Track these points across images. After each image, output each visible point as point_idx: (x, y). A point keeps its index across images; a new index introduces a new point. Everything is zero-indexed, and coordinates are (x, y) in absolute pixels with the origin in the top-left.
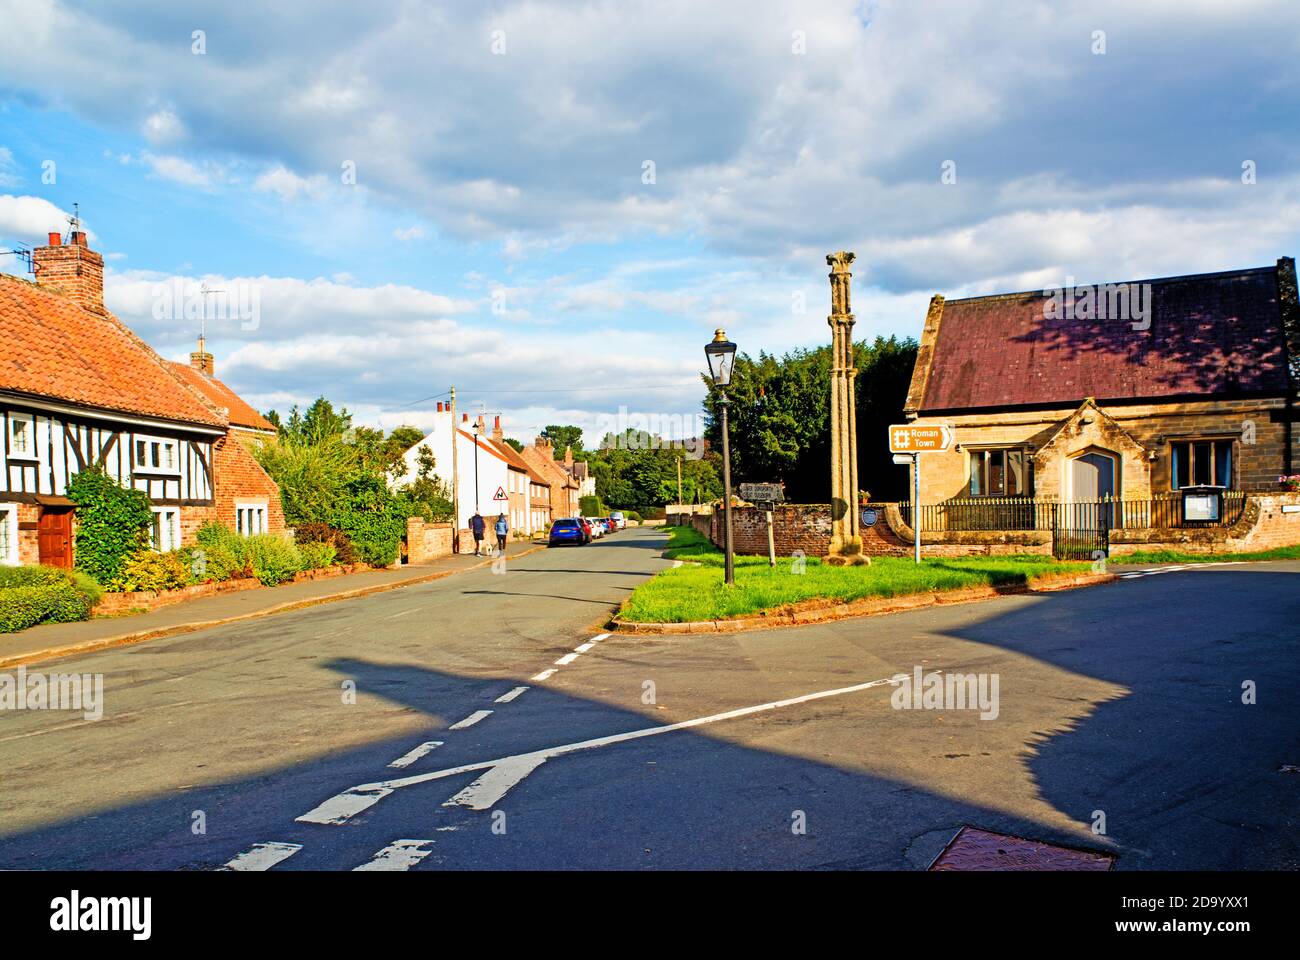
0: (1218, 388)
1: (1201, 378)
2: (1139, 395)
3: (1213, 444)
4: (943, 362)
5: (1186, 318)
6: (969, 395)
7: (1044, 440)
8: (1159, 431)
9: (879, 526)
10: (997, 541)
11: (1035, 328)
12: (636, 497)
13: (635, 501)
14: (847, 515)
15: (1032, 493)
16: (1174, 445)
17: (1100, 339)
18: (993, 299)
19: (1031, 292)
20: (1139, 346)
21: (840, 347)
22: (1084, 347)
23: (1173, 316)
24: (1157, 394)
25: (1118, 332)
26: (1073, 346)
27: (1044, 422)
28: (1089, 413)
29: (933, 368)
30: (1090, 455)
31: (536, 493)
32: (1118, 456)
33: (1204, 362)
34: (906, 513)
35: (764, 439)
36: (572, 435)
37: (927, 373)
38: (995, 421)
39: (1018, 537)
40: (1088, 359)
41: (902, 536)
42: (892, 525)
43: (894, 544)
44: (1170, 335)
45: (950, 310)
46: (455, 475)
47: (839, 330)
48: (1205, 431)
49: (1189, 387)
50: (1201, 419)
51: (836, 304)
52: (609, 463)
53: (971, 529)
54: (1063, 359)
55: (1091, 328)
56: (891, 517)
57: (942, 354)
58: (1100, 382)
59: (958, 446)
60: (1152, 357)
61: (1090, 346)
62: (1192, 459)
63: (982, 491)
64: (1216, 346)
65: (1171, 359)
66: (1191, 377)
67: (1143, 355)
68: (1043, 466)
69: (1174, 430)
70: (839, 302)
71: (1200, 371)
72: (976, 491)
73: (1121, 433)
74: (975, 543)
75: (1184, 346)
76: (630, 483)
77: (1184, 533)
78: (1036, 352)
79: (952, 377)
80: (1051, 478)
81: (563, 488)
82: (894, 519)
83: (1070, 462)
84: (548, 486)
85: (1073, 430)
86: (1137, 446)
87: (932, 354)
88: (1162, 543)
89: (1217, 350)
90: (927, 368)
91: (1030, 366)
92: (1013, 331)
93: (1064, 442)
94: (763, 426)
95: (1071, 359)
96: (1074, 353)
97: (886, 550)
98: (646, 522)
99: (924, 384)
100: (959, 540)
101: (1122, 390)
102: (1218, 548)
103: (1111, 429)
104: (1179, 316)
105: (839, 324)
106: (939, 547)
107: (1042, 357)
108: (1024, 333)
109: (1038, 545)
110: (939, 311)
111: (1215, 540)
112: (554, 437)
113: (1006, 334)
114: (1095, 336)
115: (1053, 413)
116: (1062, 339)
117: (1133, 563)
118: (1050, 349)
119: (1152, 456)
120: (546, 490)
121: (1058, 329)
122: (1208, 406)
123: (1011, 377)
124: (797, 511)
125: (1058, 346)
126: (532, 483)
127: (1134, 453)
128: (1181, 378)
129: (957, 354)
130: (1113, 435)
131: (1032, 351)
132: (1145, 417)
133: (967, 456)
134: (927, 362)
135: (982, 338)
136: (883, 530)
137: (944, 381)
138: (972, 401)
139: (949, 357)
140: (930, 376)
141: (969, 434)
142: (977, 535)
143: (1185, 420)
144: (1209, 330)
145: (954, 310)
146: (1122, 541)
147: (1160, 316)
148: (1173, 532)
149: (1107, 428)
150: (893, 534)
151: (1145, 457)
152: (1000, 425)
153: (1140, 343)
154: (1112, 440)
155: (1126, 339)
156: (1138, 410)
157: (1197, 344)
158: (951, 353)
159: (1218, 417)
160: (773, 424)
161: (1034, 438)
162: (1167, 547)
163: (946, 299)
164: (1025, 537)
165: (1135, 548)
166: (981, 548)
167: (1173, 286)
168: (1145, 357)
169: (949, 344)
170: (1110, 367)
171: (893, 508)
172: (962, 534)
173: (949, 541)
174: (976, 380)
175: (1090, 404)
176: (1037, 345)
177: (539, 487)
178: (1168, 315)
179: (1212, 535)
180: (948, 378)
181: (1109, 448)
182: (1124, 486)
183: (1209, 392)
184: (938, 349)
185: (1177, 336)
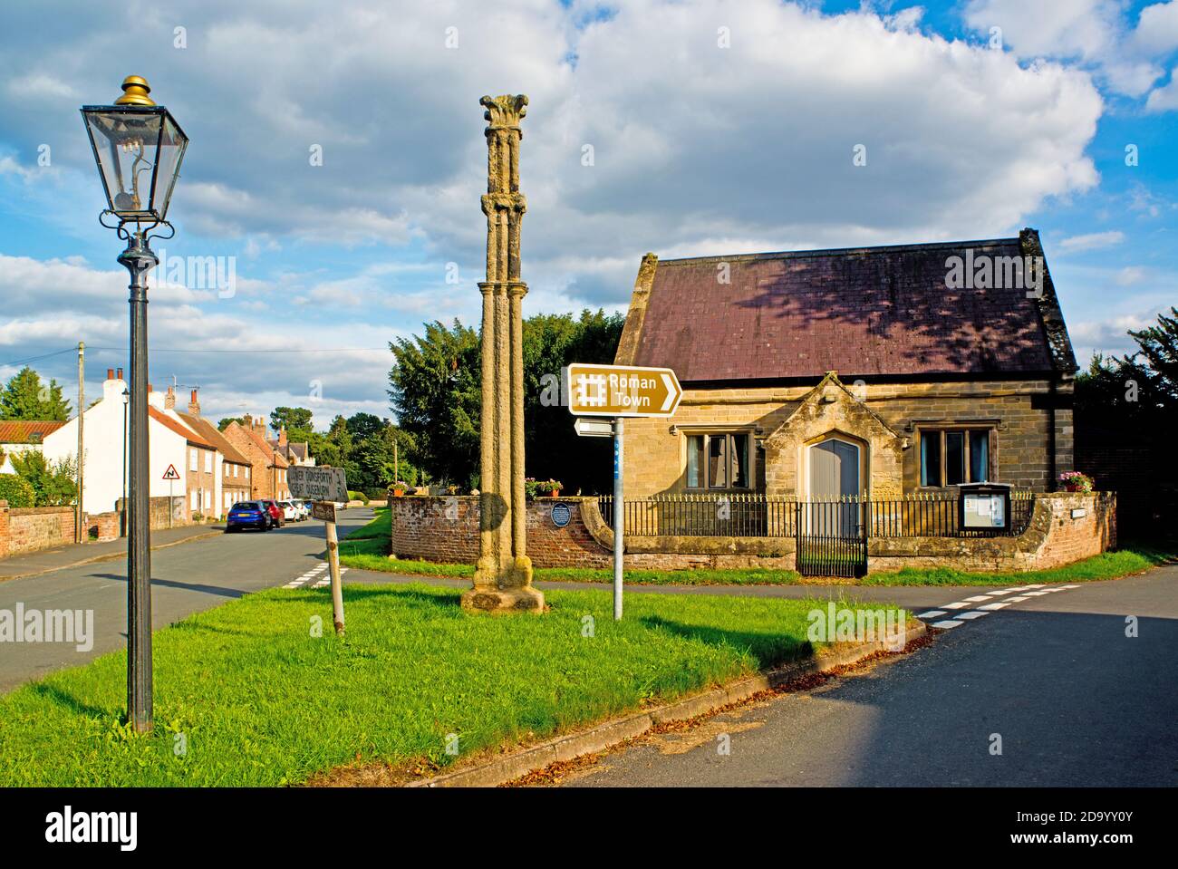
0: (973, 367)
1: (952, 354)
2: (884, 372)
3: (967, 432)
4: (656, 328)
5: (928, 288)
6: (687, 367)
7: (778, 421)
8: (909, 415)
9: (573, 527)
10: (725, 550)
11: (762, 292)
12: (363, 478)
13: (361, 482)
14: (507, 522)
15: (761, 486)
16: (923, 433)
17: (836, 308)
18: (711, 260)
19: (755, 255)
20: (881, 317)
21: (499, 247)
22: (818, 315)
23: (914, 285)
24: (905, 371)
25: (854, 301)
26: (805, 314)
27: (774, 401)
28: (831, 390)
29: (643, 334)
30: (831, 441)
31: (231, 472)
32: (865, 443)
33: (954, 336)
34: (608, 512)
35: (454, 418)
36: (301, 418)
37: (637, 340)
38: (717, 398)
39: (752, 545)
40: (822, 329)
41: (601, 541)
42: (589, 526)
43: (592, 552)
44: (913, 306)
45: (664, 271)
46: (80, 448)
47: (499, 219)
48: (958, 417)
49: (941, 364)
50: (954, 403)
51: (494, 176)
52: (338, 445)
53: (693, 534)
54: (794, 328)
55: (824, 296)
56: (588, 515)
57: (654, 319)
58: (838, 356)
59: (672, 428)
60: (896, 329)
61: (824, 314)
62: (944, 449)
63: (701, 483)
64: (966, 319)
65: (916, 332)
66: (941, 353)
67: (884, 327)
68: (776, 454)
69: (923, 414)
70: (500, 174)
71: (951, 346)
72: (694, 483)
73: (869, 416)
74: (696, 553)
75: (930, 319)
76: (357, 464)
77: (963, 543)
78: (762, 320)
79: (666, 345)
80: (787, 468)
81: (269, 468)
82: (592, 518)
83: (806, 449)
84: (250, 466)
85: (812, 410)
86: (888, 432)
87: (642, 319)
88: (936, 555)
89: (969, 323)
90: (637, 333)
91: (757, 335)
92: (736, 296)
93: (802, 425)
94: (454, 403)
95: (804, 327)
96: (807, 320)
97: (582, 559)
98: (372, 503)
99: (634, 352)
100: (677, 547)
101: (864, 366)
102: (1005, 564)
103: (857, 411)
104: (920, 287)
105: (499, 208)
106: (651, 556)
107: (771, 325)
108: (749, 297)
109: (778, 556)
110: (651, 272)
111: (1001, 554)
112: (284, 418)
113: (728, 299)
114: (829, 304)
115: (785, 390)
116: (793, 305)
117: (904, 584)
118: (781, 316)
119: (905, 445)
120: (247, 469)
121: (787, 295)
122: (962, 388)
123: (736, 347)
124: (470, 504)
125: (788, 313)
126: (225, 461)
127: (884, 441)
128: (930, 354)
129: (673, 319)
130: (859, 417)
131: (758, 319)
132: (891, 399)
133: (684, 439)
134: (636, 327)
135: (701, 302)
136: (578, 532)
137: (656, 350)
138: (689, 373)
139: (663, 322)
140: (641, 343)
141: (687, 413)
142: (699, 541)
143: (937, 404)
144: (955, 301)
145: (669, 271)
146: (884, 554)
147: (900, 285)
148: (949, 542)
149: (853, 409)
150: (591, 538)
151: (897, 445)
152: (723, 403)
153: (880, 313)
154: (858, 424)
155: (864, 309)
156: (883, 390)
157: (945, 316)
158: (664, 318)
159: (973, 401)
160: (466, 400)
161: (761, 420)
162: (943, 562)
163: (659, 259)
164: (761, 545)
165: (900, 562)
166: (705, 559)
167: (911, 254)
168: (887, 329)
169: (662, 309)
170: (849, 339)
171: (592, 503)
172: (680, 540)
173: (663, 550)
174: (694, 348)
175: (831, 379)
176: (764, 311)
177: (236, 466)
178: (909, 284)
179: (997, 547)
180: (662, 346)
181: (855, 434)
182: (872, 480)
183: (965, 371)
184: (650, 312)
185: (921, 307)
